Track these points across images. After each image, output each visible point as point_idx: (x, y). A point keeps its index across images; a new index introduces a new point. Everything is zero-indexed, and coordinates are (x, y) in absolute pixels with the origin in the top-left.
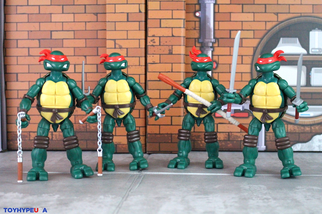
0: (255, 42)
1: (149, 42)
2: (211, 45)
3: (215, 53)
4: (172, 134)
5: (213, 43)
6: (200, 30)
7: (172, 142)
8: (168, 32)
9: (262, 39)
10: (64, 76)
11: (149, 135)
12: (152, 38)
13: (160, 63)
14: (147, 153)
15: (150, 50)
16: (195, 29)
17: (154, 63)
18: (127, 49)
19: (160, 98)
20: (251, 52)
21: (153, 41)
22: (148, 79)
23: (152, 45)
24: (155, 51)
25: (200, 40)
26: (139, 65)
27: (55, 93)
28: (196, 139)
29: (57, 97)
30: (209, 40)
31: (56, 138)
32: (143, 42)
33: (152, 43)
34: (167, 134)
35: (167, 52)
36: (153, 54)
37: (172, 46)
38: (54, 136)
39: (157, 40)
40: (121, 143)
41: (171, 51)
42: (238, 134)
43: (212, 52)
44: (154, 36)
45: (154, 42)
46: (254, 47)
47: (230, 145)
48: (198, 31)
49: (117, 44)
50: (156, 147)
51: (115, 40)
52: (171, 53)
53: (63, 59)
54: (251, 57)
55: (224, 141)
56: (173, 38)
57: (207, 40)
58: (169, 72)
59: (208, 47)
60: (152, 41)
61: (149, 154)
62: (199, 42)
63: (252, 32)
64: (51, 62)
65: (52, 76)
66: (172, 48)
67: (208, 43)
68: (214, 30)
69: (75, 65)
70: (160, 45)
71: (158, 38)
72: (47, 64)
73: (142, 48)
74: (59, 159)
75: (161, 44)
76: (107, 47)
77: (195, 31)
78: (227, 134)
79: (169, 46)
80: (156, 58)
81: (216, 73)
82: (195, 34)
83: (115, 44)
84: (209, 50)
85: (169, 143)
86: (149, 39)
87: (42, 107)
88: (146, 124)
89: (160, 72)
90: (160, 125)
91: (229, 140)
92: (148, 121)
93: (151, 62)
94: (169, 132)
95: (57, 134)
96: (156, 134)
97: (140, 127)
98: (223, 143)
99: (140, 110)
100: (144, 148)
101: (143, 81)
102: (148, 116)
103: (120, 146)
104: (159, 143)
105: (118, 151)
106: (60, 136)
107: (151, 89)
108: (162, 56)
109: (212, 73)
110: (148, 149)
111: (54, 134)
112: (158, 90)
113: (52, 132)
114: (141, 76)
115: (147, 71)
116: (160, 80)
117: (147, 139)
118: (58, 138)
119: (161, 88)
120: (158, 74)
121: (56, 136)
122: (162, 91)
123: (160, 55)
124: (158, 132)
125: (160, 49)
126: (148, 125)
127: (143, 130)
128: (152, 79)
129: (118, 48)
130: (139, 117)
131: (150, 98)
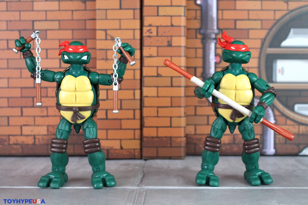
0: (262, 34)
1: (146, 33)
2: (214, 36)
3: (218, 46)
4: (171, 138)
5: (216, 34)
6: (202, 19)
7: (171, 147)
8: (166, 22)
9: (270, 30)
10: (85, 69)
11: (145, 139)
12: (149, 28)
13: (158, 56)
14: (143, 158)
15: (146, 42)
16: (196, 19)
17: (151, 56)
19: (158, 97)
20: (258, 44)
21: (150, 31)
22: (144, 74)
23: (149, 36)
24: (151, 43)
25: (202, 31)
26: (134, 59)
27: (76, 89)
28: (197, 142)
29: (77, 93)
30: (212, 31)
32: (138, 33)
33: (148, 34)
34: (166, 137)
35: (166, 44)
36: (150, 46)
37: (171, 36)
38: (37, 140)
39: (154, 30)
40: (114, 148)
41: (170, 43)
43: (216, 44)
44: (150, 26)
45: (151, 33)
46: (261, 39)
47: (235, 149)
48: (199, 21)
49: (109, 35)
50: (153, 152)
51: (106, 30)
52: (170, 45)
53: (81, 50)
54: (259, 50)
55: (229, 144)
56: (171, 28)
57: (209, 31)
59: (210, 38)
60: (148, 31)
61: (146, 160)
62: (200, 34)
63: (260, 22)
64: (68, 53)
65: (72, 70)
66: (171, 40)
67: (210, 34)
68: (218, 20)
69: (60, 60)
70: (157, 36)
71: (155, 28)
72: (65, 56)
73: (137, 39)
75: (159, 34)
76: (97, 38)
77: (196, 21)
78: (232, 136)
79: (167, 36)
80: (153, 51)
81: (219, 67)
82: (196, 24)
83: (106, 35)
84: (212, 42)
85: (167, 147)
86: (145, 29)
87: (62, 105)
88: (142, 126)
89: (157, 67)
90: (157, 127)
91: (234, 143)
92: (144, 123)
93: (148, 55)
94: (168, 135)
95: (40, 137)
96: (153, 137)
97: (134, 130)
98: (228, 147)
99: (134, 110)
100: (140, 153)
101: (138, 76)
102: (144, 117)
103: (112, 151)
104: (157, 147)
105: (110, 157)
106: (43, 139)
107: (147, 86)
108: (159, 48)
109: (216, 68)
110: (144, 154)
111: (37, 137)
112: (155, 87)
113: (34, 136)
114: (136, 71)
115: (143, 65)
116: (158, 76)
117: (143, 143)
118: (41, 141)
119: (159, 85)
120: (156, 68)
121: (39, 139)
122: (160, 89)
123: (158, 47)
124: (155, 135)
125: (158, 41)
126: (144, 127)
127: (138, 132)
128: (149, 75)
129: (109, 40)
130: (134, 118)
131: (146, 97)
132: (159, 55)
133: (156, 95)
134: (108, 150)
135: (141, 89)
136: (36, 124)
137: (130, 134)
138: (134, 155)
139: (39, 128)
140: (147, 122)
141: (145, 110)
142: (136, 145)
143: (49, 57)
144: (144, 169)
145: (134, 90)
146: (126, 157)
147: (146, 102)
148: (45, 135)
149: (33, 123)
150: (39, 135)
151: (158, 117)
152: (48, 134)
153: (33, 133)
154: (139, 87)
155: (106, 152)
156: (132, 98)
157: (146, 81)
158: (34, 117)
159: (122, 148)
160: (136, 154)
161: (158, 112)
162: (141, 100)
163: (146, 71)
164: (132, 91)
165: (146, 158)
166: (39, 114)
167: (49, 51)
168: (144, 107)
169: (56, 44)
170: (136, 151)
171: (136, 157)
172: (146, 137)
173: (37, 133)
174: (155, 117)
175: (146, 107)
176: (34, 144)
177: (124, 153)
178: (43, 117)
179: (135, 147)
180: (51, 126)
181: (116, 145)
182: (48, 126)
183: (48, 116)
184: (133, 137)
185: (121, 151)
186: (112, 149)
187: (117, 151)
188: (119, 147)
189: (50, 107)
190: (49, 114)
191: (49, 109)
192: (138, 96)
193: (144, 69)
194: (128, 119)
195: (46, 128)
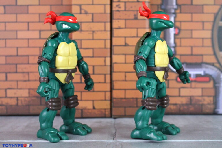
1: (115, 8)
2: (173, 11)
3: (177, 19)
4: (137, 99)
5: (175, 10)
7: (137, 107)
9: (221, 6)
11: (114, 100)
12: (118, 3)
13: (125, 28)
14: (113, 117)
15: (115, 15)
17: (119, 28)
18: (93, 14)
19: (125, 63)
21: (119, 6)
22: (114, 43)
23: (118, 11)
24: (120, 16)
25: (163, 7)
26: (105, 30)
30: (171, 7)
31: (22, 103)
32: (108, 8)
33: (117, 9)
34: (133, 98)
35: (133, 17)
36: (119, 19)
37: (137, 11)
38: (19, 102)
39: (122, 5)
40: (88, 108)
42: (200, 98)
43: (175, 18)
44: (119, 1)
45: (120, 8)
46: (214, 14)
47: (192, 109)
49: (83, 9)
50: (121, 111)
51: (80, 5)
52: (136, 18)
54: (212, 23)
55: (186, 104)
56: (137, 3)
57: (169, 7)
58: (134, 37)
59: (170, 13)
60: (117, 6)
61: (115, 118)
67: (170, 9)
69: (40, 31)
70: (125, 10)
71: (124, 4)
73: (107, 13)
74: (25, 124)
75: (127, 9)
78: (189, 98)
79: (134, 11)
80: (122, 23)
81: (178, 38)
83: (81, 9)
84: (171, 16)
85: (134, 107)
86: (114, 4)
88: (112, 89)
89: (125, 37)
90: (125, 90)
91: (191, 104)
92: (113, 85)
93: (117, 27)
94: (135, 97)
95: (23, 99)
96: (121, 99)
97: (105, 92)
98: (186, 107)
99: (105, 75)
100: (109, 112)
101: (108, 46)
102: (113, 81)
103: (86, 111)
104: (125, 107)
105: (84, 116)
106: (25, 101)
107: (116, 54)
108: (127, 21)
109: (175, 38)
110: (114, 114)
111: (20, 99)
112: (123, 54)
113: (17, 98)
114: (106, 41)
115: (112, 35)
116: (126, 45)
117: (112, 104)
118: (23, 103)
119: (127, 53)
120: (124, 39)
121: (21, 101)
122: (127, 56)
123: (125, 20)
124: (123, 97)
125: (126, 14)
126: (114, 89)
127: (108, 94)
128: (117, 44)
129: (83, 14)
130: (105, 82)
131: (116, 63)
132: (127, 27)
133: (124, 62)
134: (82, 110)
135: (111, 57)
136: (19, 87)
137: (101, 96)
138: (105, 114)
139: (22, 91)
140: (116, 85)
141: (114, 75)
142: (106, 105)
143: (30, 29)
144: (115, 126)
145: (105, 57)
146: (98, 116)
147: (116, 68)
148: (27, 97)
149: (16, 87)
150: (21, 97)
151: (125, 80)
152: (29, 97)
153: (16, 96)
154: (109, 54)
155: (80, 111)
156: (103, 64)
157: (115, 49)
158: (17, 81)
159: (94, 108)
160: (107, 113)
161: (125, 76)
162: (111, 66)
163: (115, 41)
164: (103, 59)
165: (115, 117)
166: (22, 79)
167: (30, 24)
168: (113, 72)
169: (36, 18)
170: (106, 110)
171: (107, 116)
172: (116, 99)
173: (20, 96)
174: (123, 81)
175: (116, 72)
176: (17, 105)
177: (96, 112)
178: (25, 81)
179: (106, 107)
180: (32, 89)
181: (89, 105)
182: (29, 89)
183: (29, 80)
184: (104, 99)
185: (94, 110)
186: (85, 109)
187: (90, 111)
188: (91, 107)
189: (31, 72)
190: (30, 79)
191: (31, 75)
192: (108, 63)
193: (114, 39)
194: (100, 83)
195: (27, 91)
